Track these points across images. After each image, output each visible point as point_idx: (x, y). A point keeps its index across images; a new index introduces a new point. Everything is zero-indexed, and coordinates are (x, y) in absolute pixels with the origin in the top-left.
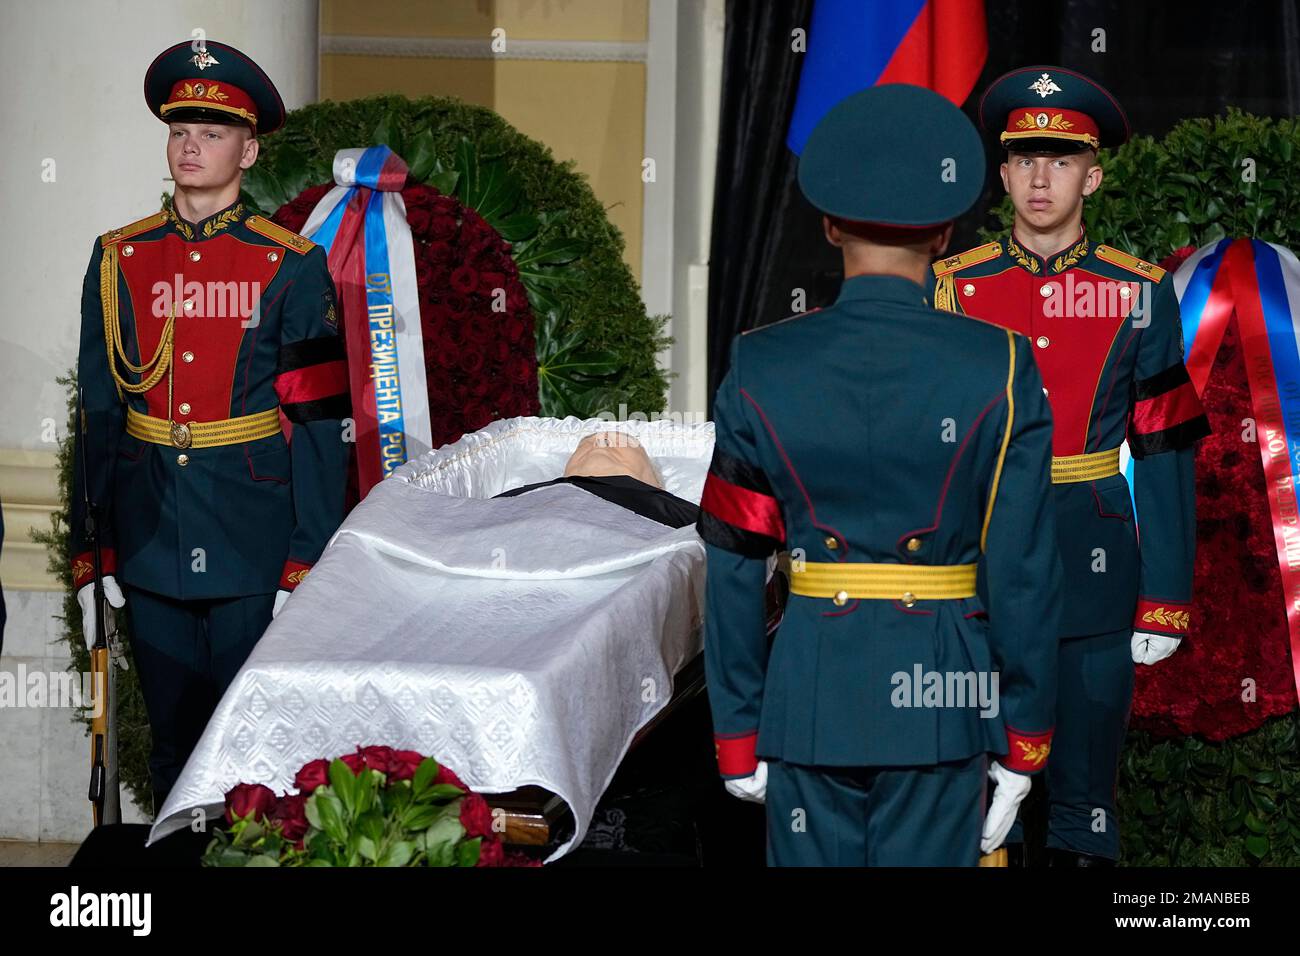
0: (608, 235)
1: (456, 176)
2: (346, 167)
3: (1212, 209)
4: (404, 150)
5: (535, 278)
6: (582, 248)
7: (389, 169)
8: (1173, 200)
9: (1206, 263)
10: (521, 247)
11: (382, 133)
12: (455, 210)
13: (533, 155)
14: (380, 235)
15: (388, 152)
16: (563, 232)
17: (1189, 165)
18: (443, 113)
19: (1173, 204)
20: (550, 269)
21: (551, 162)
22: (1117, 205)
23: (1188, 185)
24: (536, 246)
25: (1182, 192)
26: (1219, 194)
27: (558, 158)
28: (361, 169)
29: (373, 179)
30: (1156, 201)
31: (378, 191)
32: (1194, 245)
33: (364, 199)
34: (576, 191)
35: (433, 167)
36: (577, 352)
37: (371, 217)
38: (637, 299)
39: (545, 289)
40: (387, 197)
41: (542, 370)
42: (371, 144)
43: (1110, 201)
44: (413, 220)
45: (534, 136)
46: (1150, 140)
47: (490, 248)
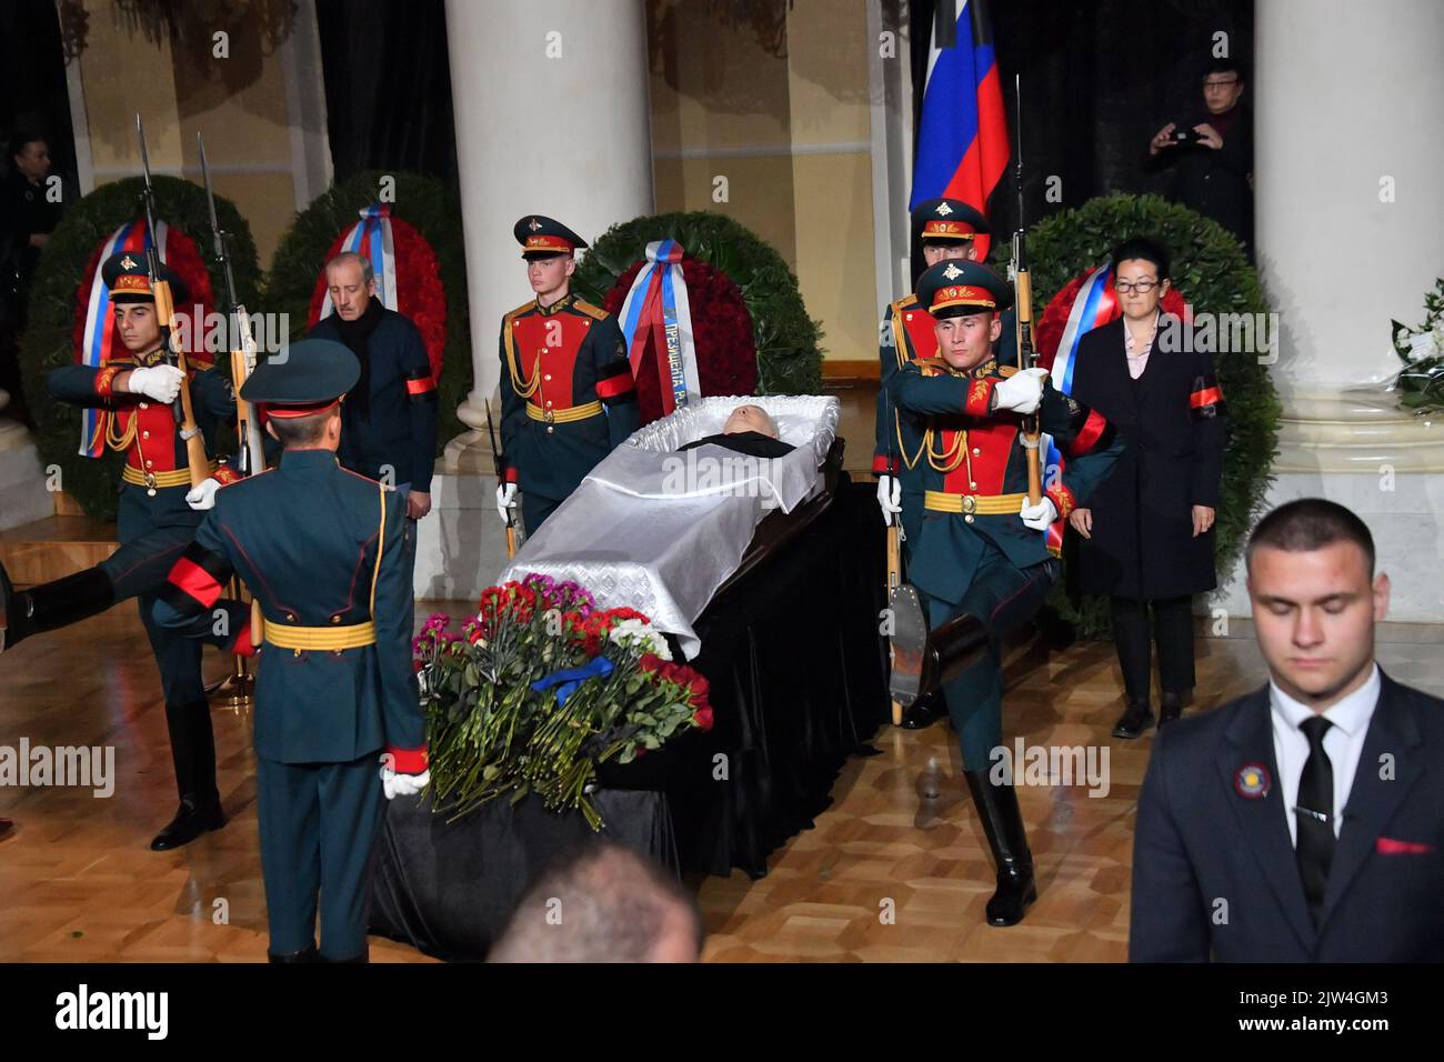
0: (787, 280)
1: (710, 252)
2: (651, 252)
3: (1106, 246)
4: (682, 240)
5: (753, 304)
6: (778, 287)
7: (673, 251)
8: (1085, 242)
9: (1101, 277)
10: (745, 288)
11: (672, 231)
12: (710, 271)
13: (750, 240)
14: (670, 288)
15: (673, 241)
16: (765, 279)
17: (1093, 223)
18: (702, 220)
19: (1086, 245)
20: (760, 299)
21: (757, 243)
22: (1056, 246)
23: (1092, 234)
24: (752, 287)
25: (1089, 238)
26: (1108, 238)
27: (762, 239)
28: (660, 253)
29: (665, 258)
30: (1076, 244)
31: (669, 264)
32: (1097, 266)
33: (662, 269)
34: (770, 257)
35: (699, 247)
36: (776, 343)
37: (666, 277)
38: (805, 312)
39: (758, 310)
40: (673, 266)
41: (758, 352)
42: (665, 238)
43: (1052, 244)
44: (687, 279)
45: (752, 229)
46: (1072, 210)
47: (728, 290)
